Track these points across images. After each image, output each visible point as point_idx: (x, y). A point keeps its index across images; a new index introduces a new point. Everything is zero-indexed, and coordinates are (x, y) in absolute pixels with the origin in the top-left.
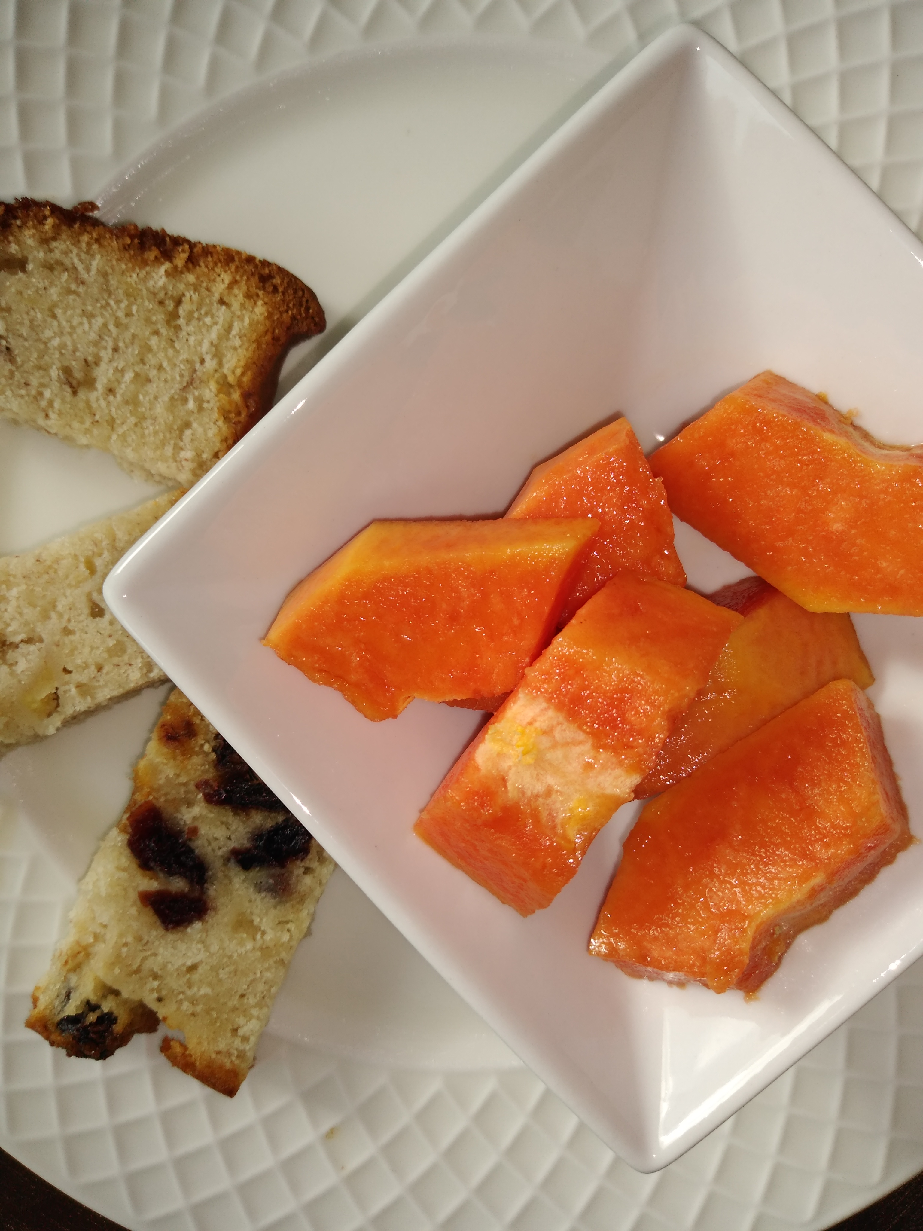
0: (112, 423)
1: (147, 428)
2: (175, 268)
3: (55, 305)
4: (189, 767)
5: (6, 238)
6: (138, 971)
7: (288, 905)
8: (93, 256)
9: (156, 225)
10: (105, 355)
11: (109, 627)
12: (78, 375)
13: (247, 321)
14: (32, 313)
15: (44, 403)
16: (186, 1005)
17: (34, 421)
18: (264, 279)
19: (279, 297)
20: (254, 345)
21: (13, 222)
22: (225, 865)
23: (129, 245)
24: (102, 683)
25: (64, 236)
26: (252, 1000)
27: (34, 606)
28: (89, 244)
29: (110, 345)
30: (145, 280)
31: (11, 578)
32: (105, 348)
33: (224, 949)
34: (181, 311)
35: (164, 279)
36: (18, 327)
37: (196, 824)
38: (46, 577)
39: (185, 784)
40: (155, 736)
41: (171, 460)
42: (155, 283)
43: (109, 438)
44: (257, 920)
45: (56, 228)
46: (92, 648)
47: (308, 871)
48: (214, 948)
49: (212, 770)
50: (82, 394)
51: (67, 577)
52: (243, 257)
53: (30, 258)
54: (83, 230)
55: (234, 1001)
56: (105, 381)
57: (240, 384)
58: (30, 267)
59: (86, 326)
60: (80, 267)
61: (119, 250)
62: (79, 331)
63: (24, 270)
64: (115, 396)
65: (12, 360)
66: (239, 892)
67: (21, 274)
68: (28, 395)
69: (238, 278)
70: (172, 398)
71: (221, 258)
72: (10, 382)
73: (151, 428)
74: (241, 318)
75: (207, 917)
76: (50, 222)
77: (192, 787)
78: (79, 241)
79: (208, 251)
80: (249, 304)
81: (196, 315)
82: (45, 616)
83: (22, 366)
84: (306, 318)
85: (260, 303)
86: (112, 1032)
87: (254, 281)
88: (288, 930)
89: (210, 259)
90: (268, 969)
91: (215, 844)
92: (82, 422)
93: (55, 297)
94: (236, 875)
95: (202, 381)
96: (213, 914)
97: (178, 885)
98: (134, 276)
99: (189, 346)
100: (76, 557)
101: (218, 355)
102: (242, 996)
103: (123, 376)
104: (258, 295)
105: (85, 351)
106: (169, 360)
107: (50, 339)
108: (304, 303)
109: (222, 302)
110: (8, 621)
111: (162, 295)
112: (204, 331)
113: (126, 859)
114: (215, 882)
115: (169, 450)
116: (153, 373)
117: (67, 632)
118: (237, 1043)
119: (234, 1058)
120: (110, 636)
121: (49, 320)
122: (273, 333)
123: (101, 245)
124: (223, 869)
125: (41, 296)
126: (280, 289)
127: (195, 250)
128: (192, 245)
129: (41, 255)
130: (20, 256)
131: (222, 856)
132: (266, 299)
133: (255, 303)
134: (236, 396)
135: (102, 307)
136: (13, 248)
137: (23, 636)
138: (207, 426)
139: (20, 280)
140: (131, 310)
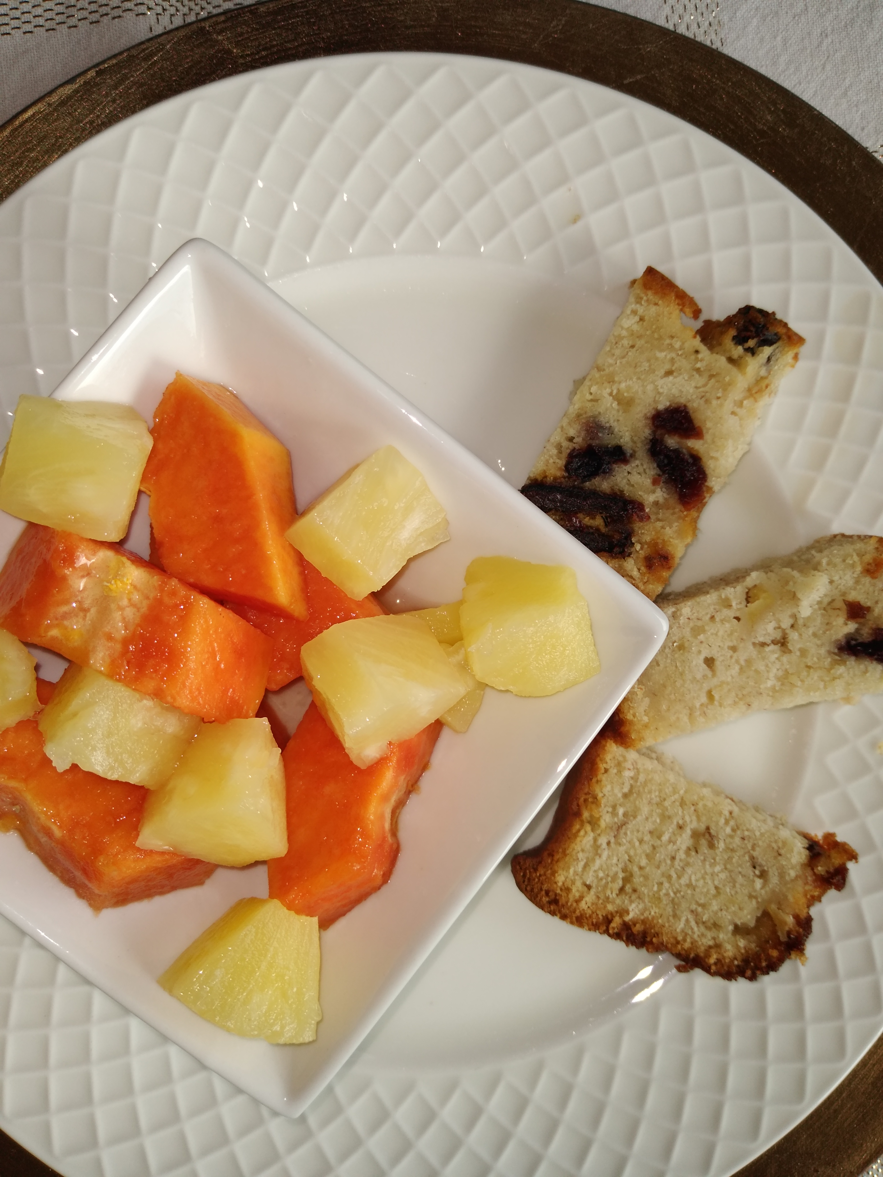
0: (683, 803)
1: (656, 797)
2: (621, 916)
3: (715, 896)
4: (653, 533)
5: (746, 951)
6: (711, 376)
7: (590, 414)
8: (683, 931)
9: (633, 949)
10: (681, 855)
11: (701, 649)
12: (703, 842)
13: (571, 871)
14: (733, 893)
15: (732, 823)
16: (677, 345)
17: (741, 810)
18: (555, 901)
19: (545, 887)
20: (568, 852)
21: (740, 963)
22: (635, 452)
23: (654, 936)
24: (712, 607)
25: (703, 948)
26: (626, 342)
27: (757, 671)
28: (685, 940)
29: (677, 862)
30: (645, 909)
31: (771, 694)
32: (681, 860)
33: (643, 386)
34: (620, 883)
35: (630, 909)
36: (745, 883)
37: (653, 488)
38: (745, 692)
39: (658, 520)
40: (677, 560)
41: (641, 770)
42: (637, 906)
43: (686, 792)
44: (615, 405)
45: (708, 955)
46: (716, 634)
47: (571, 439)
48: (650, 387)
49: (636, 529)
50: (703, 827)
51: (729, 690)
52: (569, 920)
53: (730, 935)
54: (688, 952)
55: (639, 343)
56: (684, 835)
57: (582, 823)
58: (731, 928)
59: (693, 878)
60: (693, 923)
61: (662, 934)
62: (699, 875)
63: (736, 926)
64: (678, 823)
65: (752, 858)
66: (626, 429)
67: (739, 923)
68: (743, 830)
69: (575, 904)
70: (635, 817)
71: (586, 921)
72: (756, 842)
73: (653, 796)
74: (576, 873)
75: (653, 412)
76: (712, 961)
77: (653, 517)
78: (692, 943)
79: (595, 927)
80: (568, 884)
81: (609, 879)
82: (749, 662)
83: (745, 853)
84: (526, 869)
85: (560, 884)
86: (738, 329)
87: (563, 901)
88: (591, 394)
89: (594, 921)
90: (611, 365)
91: (641, 469)
92: (705, 806)
93: (714, 903)
94: (627, 443)
95: (611, 828)
96: (649, 414)
97: (672, 442)
98: (653, 913)
99: (617, 855)
100: (721, 705)
101: (596, 847)
102: (633, 347)
103: (670, 838)
104: (561, 890)
105: (696, 860)
106: (633, 847)
107: (722, 871)
108: (526, 880)
109: (589, 887)
110: (777, 662)
111: (634, 897)
112: (605, 866)
113: (710, 465)
114: (643, 439)
115: (642, 778)
116: (647, 838)
117: (734, 649)
118: (641, 310)
119: (645, 298)
120: (701, 642)
121: (721, 886)
122: (552, 860)
123: (676, 939)
124: (637, 449)
125: (725, 905)
126: (543, 893)
127: (605, 928)
128: (607, 932)
129: (721, 936)
130: (738, 937)
131: (636, 459)
132: (555, 886)
133: (563, 884)
134: (586, 815)
135: (680, 892)
136: (742, 943)
137: (767, 649)
138: (610, 794)
139: (740, 919)
140: (658, 887)
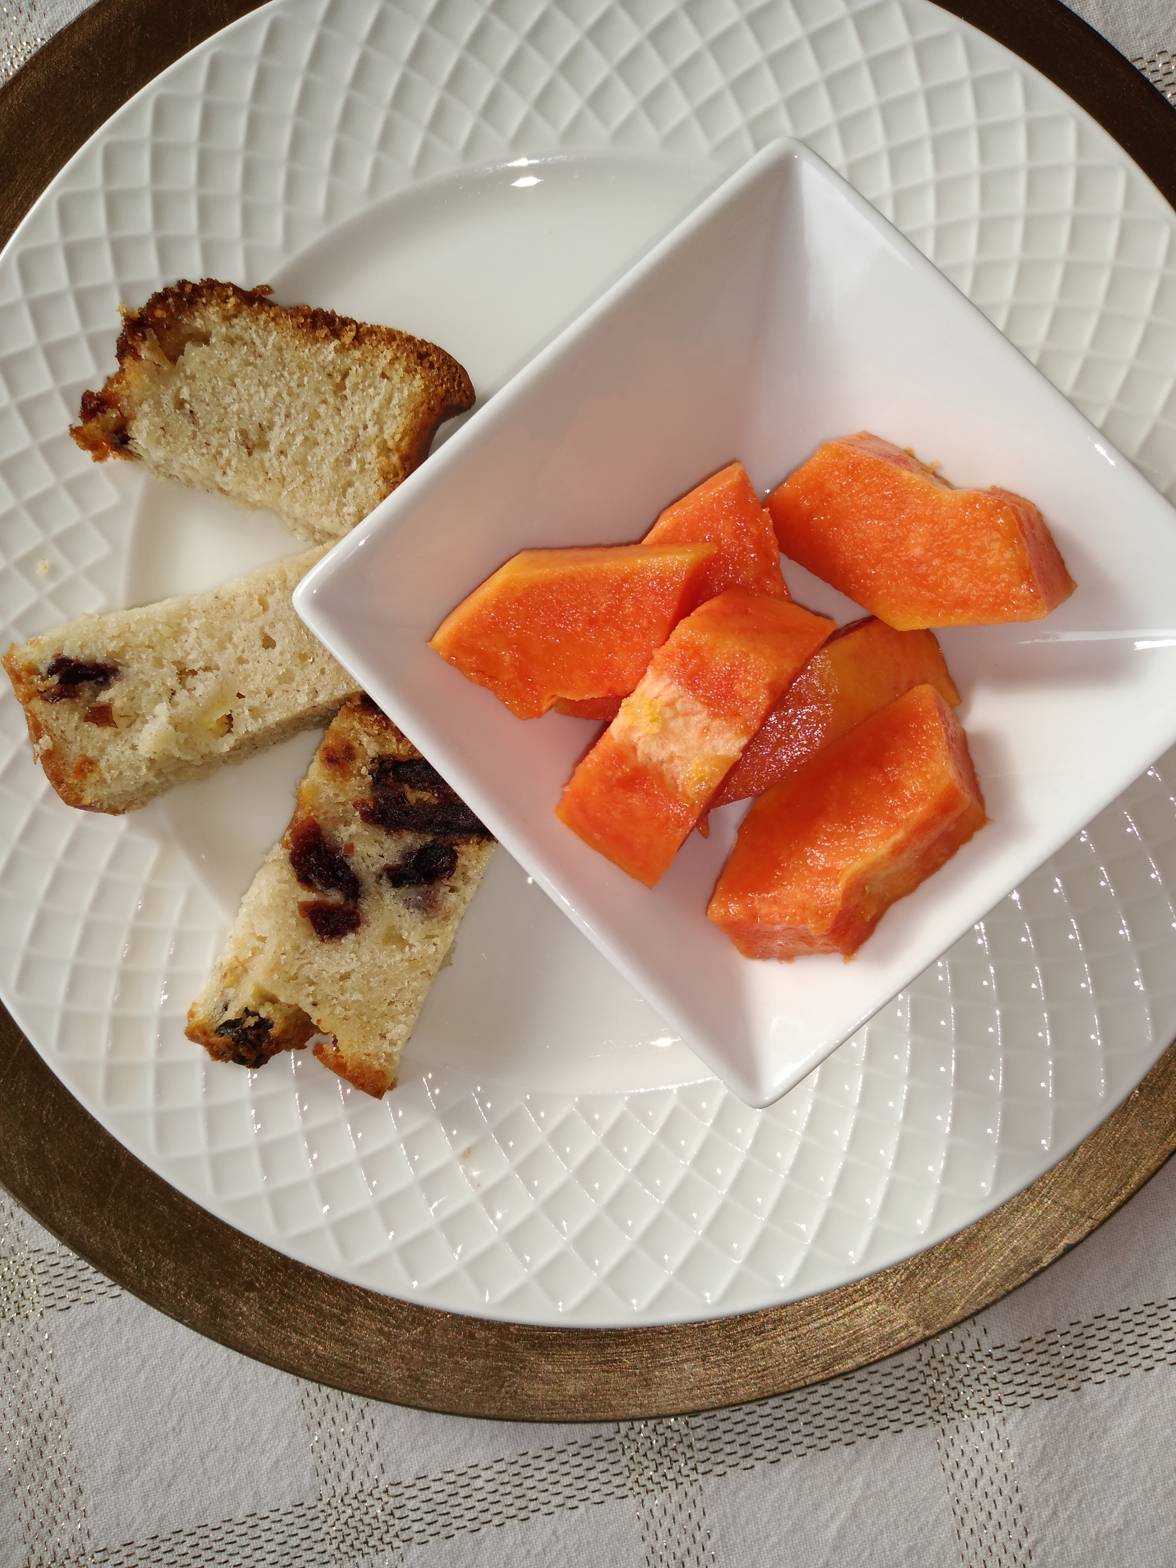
0: (282, 479)
1: (315, 485)
2: (343, 345)
3: (235, 375)
4: (347, 788)
5: (192, 313)
6: (295, 978)
7: (435, 920)
8: (270, 333)
9: (327, 308)
10: (278, 420)
11: (279, 657)
12: (254, 437)
13: (406, 393)
14: (214, 381)
15: (222, 462)
16: (339, 1010)
17: (211, 478)
18: (422, 357)
19: (435, 372)
20: (412, 414)
21: (199, 300)
22: (377, 882)
23: (302, 324)
24: (272, 706)
25: (244, 314)
26: (400, 1007)
27: (211, 636)
28: (266, 322)
29: (284, 411)
30: (315, 355)
31: (192, 613)
32: (279, 414)
33: (374, 959)
34: (347, 383)
35: (333, 353)
36: (201, 393)
37: (352, 841)
38: (224, 611)
39: (343, 804)
40: (317, 758)
41: (335, 515)
42: (325, 358)
43: (280, 494)
44: (405, 935)
45: (237, 306)
46: (264, 675)
47: (452, 890)
48: (366, 958)
49: (368, 792)
50: (256, 454)
51: (242, 612)
52: (404, 336)
53: (214, 332)
54: (261, 310)
55: (384, 1007)
56: (278, 443)
57: (398, 449)
58: (213, 340)
59: (263, 395)
60: (258, 342)
61: (293, 328)
62: (256, 398)
63: (207, 342)
64: (286, 457)
65: (195, 422)
66: (389, 907)
67: (204, 346)
68: (208, 454)
69: (399, 354)
70: (337, 460)
71: (384, 336)
72: (193, 441)
73: (318, 486)
74: (401, 390)
75: (359, 930)
76: (232, 300)
77: (350, 806)
78: (257, 319)
79: (373, 331)
80: (408, 378)
81: (361, 387)
82: (222, 647)
83: (204, 427)
84: (459, 391)
85: (418, 376)
86: (269, 1036)
87: (413, 358)
88: (434, 944)
89: (374, 337)
90: (414, 980)
91: (369, 861)
92: (256, 479)
93: (235, 368)
94: (387, 891)
95: (364, 446)
96: (365, 926)
97: (335, 897)
98: (307, 350)
99: (354, 414)
100: (250, 595)
101: (379, 422)
102: (391, 1003)
103: (294, 439)
104: (416, 370)
105: (261, 416)
106: (335, 426)
107: (229, 405)
108: (457, 378)
109: (383, 375)
110: (189, 651)
111: (331, 368)
112: (368, 400)
113: (287, 873)
114: (368, 898)
115: (333, 506)
116: (321, 437)
117: (241, 661)
118: (386, 1045)
119: (382, 1061)
120: (280, 665)
121: (229, 387)
122: (429, 403)
123: (277, 324)
124: (375, 885)
125: (222, 366)
126: (436, 366)
127: (361, 330)
128: (359, 326)
129: (224, 330)
130: (204, 330)
131: (374, 873)
132: (423, 375)
133: (414, 377)
134: (395, 459)
135: (276, 378)
136: (199, 323)
137: (202, 664)
138: (368, 485)
139: (203, 351)
140: (303, 381)
